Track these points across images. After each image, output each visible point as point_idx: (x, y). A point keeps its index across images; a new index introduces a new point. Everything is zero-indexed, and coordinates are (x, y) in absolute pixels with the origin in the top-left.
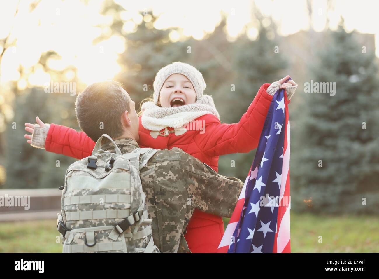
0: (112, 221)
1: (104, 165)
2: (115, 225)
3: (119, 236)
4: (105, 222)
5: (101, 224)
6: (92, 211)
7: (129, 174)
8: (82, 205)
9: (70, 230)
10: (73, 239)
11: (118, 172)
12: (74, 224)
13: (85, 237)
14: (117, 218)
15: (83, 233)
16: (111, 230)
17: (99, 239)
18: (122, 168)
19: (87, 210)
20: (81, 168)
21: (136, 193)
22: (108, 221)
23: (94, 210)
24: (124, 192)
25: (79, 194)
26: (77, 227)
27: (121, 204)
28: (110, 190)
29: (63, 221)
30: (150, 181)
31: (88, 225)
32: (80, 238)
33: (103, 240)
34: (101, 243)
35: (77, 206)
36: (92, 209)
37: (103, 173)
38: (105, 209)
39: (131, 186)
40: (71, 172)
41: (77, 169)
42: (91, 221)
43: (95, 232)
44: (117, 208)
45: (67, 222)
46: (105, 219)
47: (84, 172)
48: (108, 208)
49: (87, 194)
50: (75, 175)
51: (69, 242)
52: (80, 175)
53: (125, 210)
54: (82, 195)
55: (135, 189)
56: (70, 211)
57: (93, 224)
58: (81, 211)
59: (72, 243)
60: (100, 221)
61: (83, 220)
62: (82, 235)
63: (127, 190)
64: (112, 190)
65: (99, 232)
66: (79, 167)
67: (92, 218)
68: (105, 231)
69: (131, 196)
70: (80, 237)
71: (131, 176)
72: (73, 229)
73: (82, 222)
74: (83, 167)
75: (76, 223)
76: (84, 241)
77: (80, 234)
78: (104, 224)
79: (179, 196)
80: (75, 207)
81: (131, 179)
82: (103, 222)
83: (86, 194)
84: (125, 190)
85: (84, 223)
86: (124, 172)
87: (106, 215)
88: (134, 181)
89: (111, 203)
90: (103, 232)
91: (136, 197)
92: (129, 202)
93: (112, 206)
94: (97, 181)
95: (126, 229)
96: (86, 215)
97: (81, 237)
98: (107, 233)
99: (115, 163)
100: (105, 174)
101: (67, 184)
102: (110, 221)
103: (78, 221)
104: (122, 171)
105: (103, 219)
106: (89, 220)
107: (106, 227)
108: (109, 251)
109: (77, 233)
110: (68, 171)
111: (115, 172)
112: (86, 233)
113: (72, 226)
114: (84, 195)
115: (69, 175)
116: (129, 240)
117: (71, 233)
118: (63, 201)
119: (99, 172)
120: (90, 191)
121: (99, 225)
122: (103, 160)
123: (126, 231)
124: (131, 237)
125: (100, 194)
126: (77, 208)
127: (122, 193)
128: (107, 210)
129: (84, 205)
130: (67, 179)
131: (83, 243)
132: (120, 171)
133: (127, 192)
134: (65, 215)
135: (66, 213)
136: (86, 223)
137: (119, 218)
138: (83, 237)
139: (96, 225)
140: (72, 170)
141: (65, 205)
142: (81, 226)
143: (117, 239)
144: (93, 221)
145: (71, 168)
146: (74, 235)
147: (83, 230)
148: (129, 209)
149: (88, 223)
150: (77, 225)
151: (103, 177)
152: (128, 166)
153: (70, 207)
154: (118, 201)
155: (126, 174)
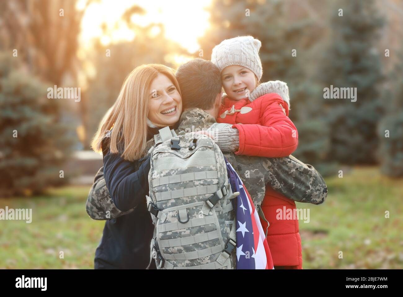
0: (203, 197)
1: (186, 146)
2: (205, 200)
3: (210, 211)
4: (196, 198)
5: (192, 201)
6: (182, 189)
7: (213, 151)
8: (172, 185)
9: (162, 210)
10: (166, 218)
11: (203, 150)
12: (166, 203)
13: (178, 215)
14: (207, 194)
15: (176, 211)
16: (203, 205)
17: (191, 215)
18: (206, 146)
19: (178, 189)
20: (166, 150)
21: (222, 169)
22: (199, 198)
23: (185, 188)
24: (211, 168)
25: (168, 174)
26: (169, 206)
27: (210, 180)
28: (197, 167)
29: (154, 202)
30: (229, 158)
31: (180, 203)
32: (172, 217)
33: (195, 216)
34: (194, 218)
35: (167, 185)
36: (183, 188)
37: (187, 153)
38: (195, 186)
39: (217, 162)
40: (156, 155)
41: (162, 151)
42: (183, 199)
43: (187, 209)
44: (206, 184)
45: (157, 202)
46: (196, 195)
47: (169, 154)
48: (198, 185)
49: (177, 174)
50: (161, 157)
51: (163, 222)
52: (166, 156)
53: (214, 185)
54: (172, 175)
55: (221, 164)
56: (161, 191)
57: (185, 201)
58: (172, 190)
59: (166, 222)
60: (191, 198)
61: (175, 199)
62: (175, 214)
63: (213, 166)
64: (199, 167)
65: (191, 209)
66: (164, 149)
67: (183, 196)
68: (196, 207)
69: (218, 172)
70: (172, 215)
71: (216, 153)
72: (165, 208)
73: (174, 201)
74: (167, 149)
75: (168, 202)
76: (177, 218)
77: (173, 213)
78: (196, 200)
79: (254, 171)
80: (165, 187)
81: (215, 156)
82: (194, 198)
83: (175, 174)
84: (211, 167)
85: (175, 201)
86: (208, 149)
87: (197, 192)
88: (219, 157)
89: (200, 180)
90: (194, 208)
91: (222, 173)
92: (217, 178)
93: (202, 182)
94: (183, 160)
95: (216, 204)
96: (177, 193)
97: (174, 215)
98: (198, 208)
99: (197, 142)
100: (189, 154)
101: (153, 166)
102: (201, 197)
103: (170, 200)
104: (207, 149)
105: (194, 196)
106: (180, 198)
107: (197, 203)
108: (202, 226)
109: (169, 212)
110: (153, 154)
111: (201, 150)
112: (178, 211)
113: (164, 206)
114: (173, 175)
115: (155, 158)
116: (219, 213)
117: (163, 213)
118: (152, 183)
119: (183, 152)
120: (179, 170)
121: (190, 202)
122: (185, 142)
123: (216, 205)
124: (221, 211)
125: (189, 172)
126: (168, 188)
127: (209, 170)
128: (197, 187)
129: (174, 184)
130: (153, 162)
131: (176, 220)
132: (205, 148)
133: (214, 168)
134: (155, 196)
135: (155, 194)
136: (178, 202)
137: (209, 194)
138: (176, 215)
139: (188, 202)
140: (157, 153)
141: (154, 187)
142: (173, 205)
143: (209, 214)
144: (185, 199)
145: (156, 151)
146: (167, 214)
147: (175, 208)
148: (218, 184)
149: (179, 201)
150: (169, 204)
151: (189, 156)
152: (211, 143)
153: (160, 188)
154: (206, 177)
155: (211, 152)
